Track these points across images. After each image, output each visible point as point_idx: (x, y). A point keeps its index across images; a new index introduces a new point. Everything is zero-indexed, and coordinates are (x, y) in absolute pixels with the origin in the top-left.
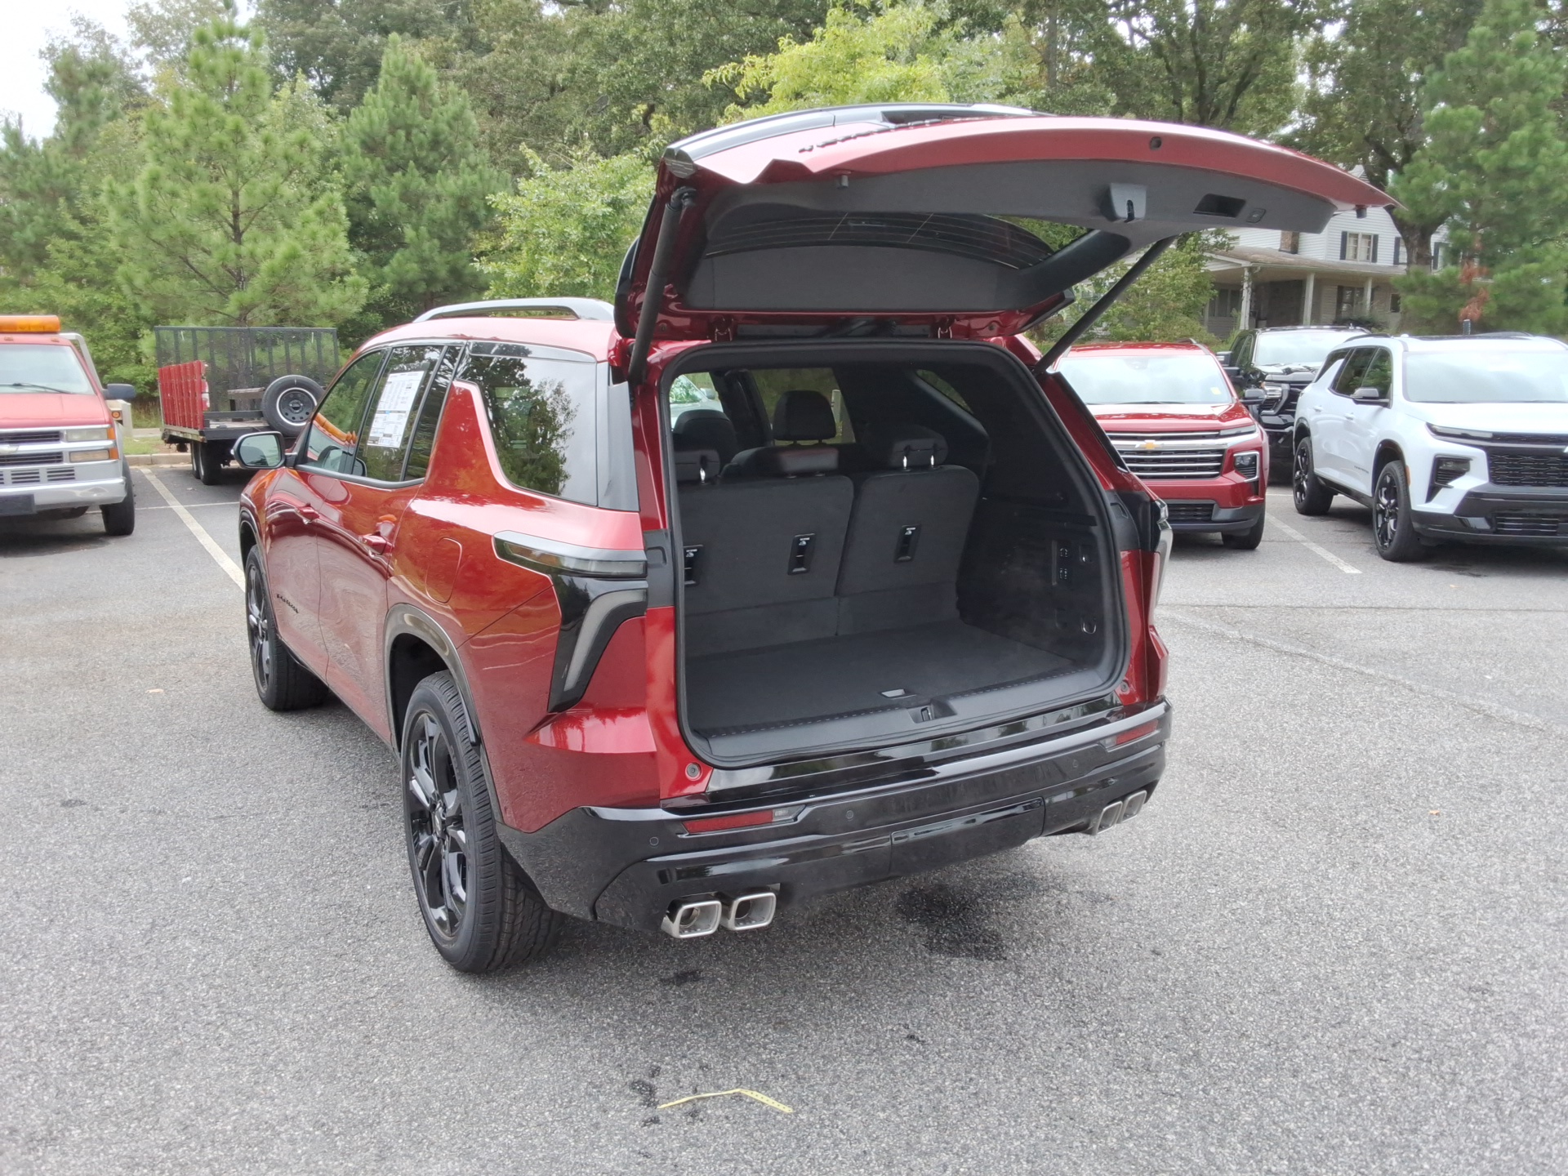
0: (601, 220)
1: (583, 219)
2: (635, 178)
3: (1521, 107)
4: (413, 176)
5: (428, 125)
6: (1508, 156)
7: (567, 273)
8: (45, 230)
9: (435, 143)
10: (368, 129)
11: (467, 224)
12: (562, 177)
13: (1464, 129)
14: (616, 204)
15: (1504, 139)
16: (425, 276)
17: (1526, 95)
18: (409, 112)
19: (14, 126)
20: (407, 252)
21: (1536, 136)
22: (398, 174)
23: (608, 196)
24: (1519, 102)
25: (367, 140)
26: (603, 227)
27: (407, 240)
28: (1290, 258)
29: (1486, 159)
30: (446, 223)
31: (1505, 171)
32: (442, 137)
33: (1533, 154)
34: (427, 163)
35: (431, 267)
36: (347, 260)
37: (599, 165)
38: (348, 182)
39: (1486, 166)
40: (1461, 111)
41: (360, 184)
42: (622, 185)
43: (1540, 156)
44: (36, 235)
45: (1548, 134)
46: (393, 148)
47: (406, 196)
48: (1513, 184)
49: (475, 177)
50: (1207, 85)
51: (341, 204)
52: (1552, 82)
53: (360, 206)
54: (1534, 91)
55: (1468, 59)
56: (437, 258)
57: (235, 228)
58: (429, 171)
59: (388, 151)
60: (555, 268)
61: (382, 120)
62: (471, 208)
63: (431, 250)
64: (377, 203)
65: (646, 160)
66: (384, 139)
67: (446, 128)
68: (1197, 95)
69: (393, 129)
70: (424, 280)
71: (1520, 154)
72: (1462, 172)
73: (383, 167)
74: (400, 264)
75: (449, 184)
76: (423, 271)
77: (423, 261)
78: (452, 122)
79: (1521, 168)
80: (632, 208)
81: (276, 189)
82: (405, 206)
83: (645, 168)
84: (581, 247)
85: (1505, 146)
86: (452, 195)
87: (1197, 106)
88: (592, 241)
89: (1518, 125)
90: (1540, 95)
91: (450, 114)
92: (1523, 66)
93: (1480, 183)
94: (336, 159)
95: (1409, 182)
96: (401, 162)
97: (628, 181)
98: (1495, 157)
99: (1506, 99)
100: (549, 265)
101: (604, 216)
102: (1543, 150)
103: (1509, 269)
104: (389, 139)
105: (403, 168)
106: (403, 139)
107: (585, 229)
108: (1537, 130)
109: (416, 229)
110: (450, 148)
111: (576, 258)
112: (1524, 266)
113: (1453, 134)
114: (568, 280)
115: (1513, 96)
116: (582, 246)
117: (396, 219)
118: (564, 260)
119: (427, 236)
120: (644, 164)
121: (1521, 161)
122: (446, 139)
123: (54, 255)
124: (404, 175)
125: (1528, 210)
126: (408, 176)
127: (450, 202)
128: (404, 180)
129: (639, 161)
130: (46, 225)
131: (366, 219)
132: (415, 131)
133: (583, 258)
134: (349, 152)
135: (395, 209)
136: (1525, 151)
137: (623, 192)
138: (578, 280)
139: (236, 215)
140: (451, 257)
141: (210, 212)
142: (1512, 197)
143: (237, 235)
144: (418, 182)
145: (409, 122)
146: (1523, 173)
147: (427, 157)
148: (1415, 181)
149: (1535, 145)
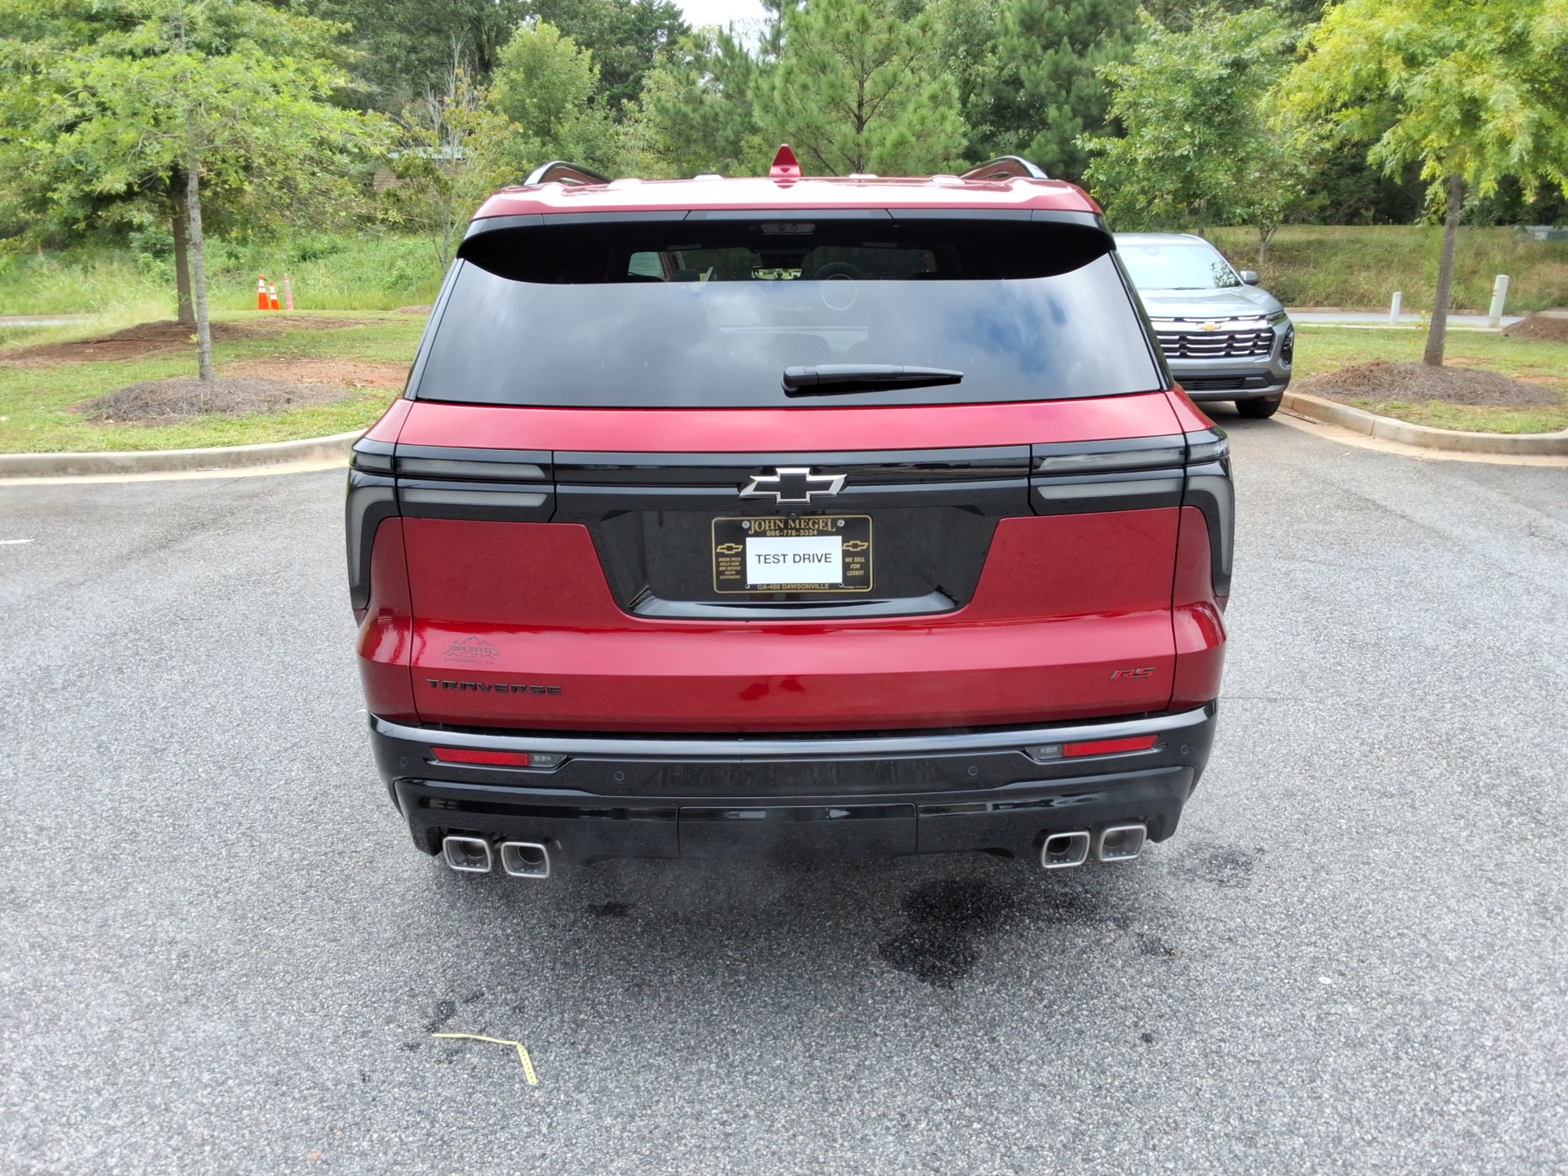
0: (1216, 84)
1: (1194, 84)
2: (1265, 33)
4: (1065, 53)
8: (741, 129)
9: (1093, 16)
10: (1027, 7)
12: (1180, 39)
14: (1239, 66)
16: (1065, 157)
19: (726, 31)
20: (1049, 135)
22: (1051, 51)
23: (1228, 57)
25: (1027, 19)
26: (1219, 92)
27: (1050, 121)
32: (1100, 9)
34: (1082, 38)
36: (960, 144)
37: (1226, 22)
38: (1001, 64)
41: (1012, 65)
42: (1249, 43)
44: (734, 133)
46: (1049, 25)
47: (1056, 74)
51: (954, 87)
53: (1010, 89)
57: (859, 117)
58: (1082, 46)
59: (1045, 28)
60: (1156, 140)
64: (1026, 84)
66: (1042, 15)
73: (1037, 46)
74: (1040, 145)
76: (1063, 152)
81: (895, 76)
82: (1053, 85)
84: (1188, 116)
88: (1203, 109)
94: (993, 41)
96: (1056, 39)
97: (1257, 36)
101: (1221, 79)
104: (1048, 15)
105: (1057, 45)
107: (1195, 95)
109: (1059, 109)
111: (1181, 128)
114: (1166, 154)
116: (1190, 114)
117: (1042, 99)
118: (1167, 131)
120: (1280, 16)
122: (1105, 10)
123: (746, 150)
124: (1057, 52)
126: (1061, 53)
128: (1056, 58)
129: (1274, 14)
130: (742, 123)
131: (1014, 101)
133: (1187, 128)
134: (1006, 32)
135: (1043, 89)
137: (1247, 50)
138: (1177, 154)
139: (860, 105)
141: (835, 102)
143: (860, 124)
144: (1070, 59)
147: (1083, 31)
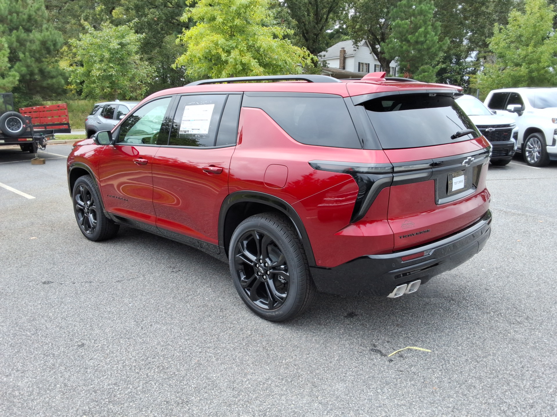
0: (116, 50)
1: (109, 50)
2: (128, 34)
3: (421, 21)
4: (21, 32)
5: (26, 11)
6: (418, 38)
7: (105, 71)
9: (30, 18)
11: (46, 52)
12: (99, 33)
13: (404, 28)
14: (123, 45)
15: (416, 32)
17: (422, 17)
18: (17, 6)
20: (21, 63)
21: (426, 31)
22: (15, 31)
23: (118, 41)
24: (420, 19)
26: (117, 53)
27: (20, 58)
28: (343, 71)
29: (411, 38)
30: (36, 51)
31: (417, 42)
33: (425, 36)
34: (27, 27)
35: (31, 69)
37: (113, 29)
39: (411, 41)
40: (403, 22)
42: (123, 37)
43: (427, 37)
45: (430, 30)
46: (11, 21)
47: (18, 40)
48: (419, 46)
49: (48, 33)
50: (319, 10)
52: (430, 13)
54: (424, 16)
55: (405, 4)
56: (34, 65)
58: (28, 30)
59: (9, 22)
61: (5, 8)
62: (47, 45)
63: (31, 62)
65: (132, 28)
66: (7, 16)
67: (34, 14)
68: (315, 13)
69: (11, 13)
70: (29, 74)
71: (421, 36)
72: (404, 43)
73: (7, 29)
74: (18, 67)
75: (36, 35)
77: (28, 66)
78: (37, 11)
79: (422, 41)
80: (129, 46)
82: (18, 44)
83: (131, 31)
84: (110, 61)
85: (417, 34)
86: (39, 40)
87: (315, 17)
88: (114, 58)
89: (420, 27)
90: (427, 17)
91: (36, 8)
92: (421, 8)
93: (409, 46)
95: (388, 45)
96: (15, 27)
97: (125, 35)
98: (414, 38)
99: (416, 18)
100: (98, 67)
101: (118, 49)
102: (428, 36)
103: (418, 75)
104: (9, 17)
105: (17, 29)
106: (16, 17)
107: (111, 54)
108: (425, 29)
109: (24, 54)
110: (36, 21)
111: (108, 65)
112: (423, 74)
113: (401, 29)
114: (105, 74)
115: (418, 17)
117: (15, 49)
118: (103, 65)
119: (29, 56)
120: (131, 29)
121: (422, 39)
122: (34, 18)
125: (423, 55)
126: (19, 32)
127: (38, 43)
128: (17, 34)
129: (128, 28)
132: (20, 14)
133: (111, 65)
136: (423, 36)
137: (124, 40)
140: (39, 65)
142: (419, 51)
144: (23, 35)
145: (18, 10)
146: (422, 43)
147: (26, 25)
148: (390, 46)
149: (426, 33)
